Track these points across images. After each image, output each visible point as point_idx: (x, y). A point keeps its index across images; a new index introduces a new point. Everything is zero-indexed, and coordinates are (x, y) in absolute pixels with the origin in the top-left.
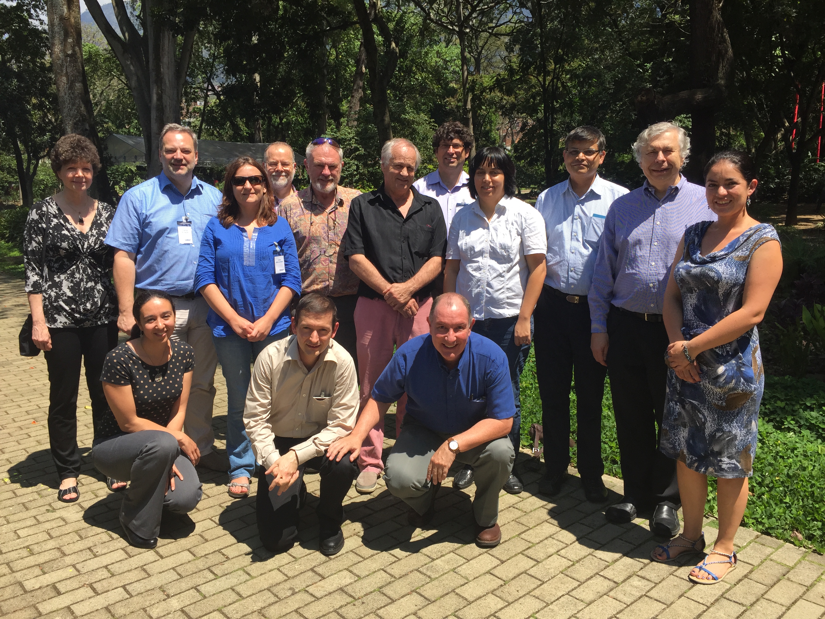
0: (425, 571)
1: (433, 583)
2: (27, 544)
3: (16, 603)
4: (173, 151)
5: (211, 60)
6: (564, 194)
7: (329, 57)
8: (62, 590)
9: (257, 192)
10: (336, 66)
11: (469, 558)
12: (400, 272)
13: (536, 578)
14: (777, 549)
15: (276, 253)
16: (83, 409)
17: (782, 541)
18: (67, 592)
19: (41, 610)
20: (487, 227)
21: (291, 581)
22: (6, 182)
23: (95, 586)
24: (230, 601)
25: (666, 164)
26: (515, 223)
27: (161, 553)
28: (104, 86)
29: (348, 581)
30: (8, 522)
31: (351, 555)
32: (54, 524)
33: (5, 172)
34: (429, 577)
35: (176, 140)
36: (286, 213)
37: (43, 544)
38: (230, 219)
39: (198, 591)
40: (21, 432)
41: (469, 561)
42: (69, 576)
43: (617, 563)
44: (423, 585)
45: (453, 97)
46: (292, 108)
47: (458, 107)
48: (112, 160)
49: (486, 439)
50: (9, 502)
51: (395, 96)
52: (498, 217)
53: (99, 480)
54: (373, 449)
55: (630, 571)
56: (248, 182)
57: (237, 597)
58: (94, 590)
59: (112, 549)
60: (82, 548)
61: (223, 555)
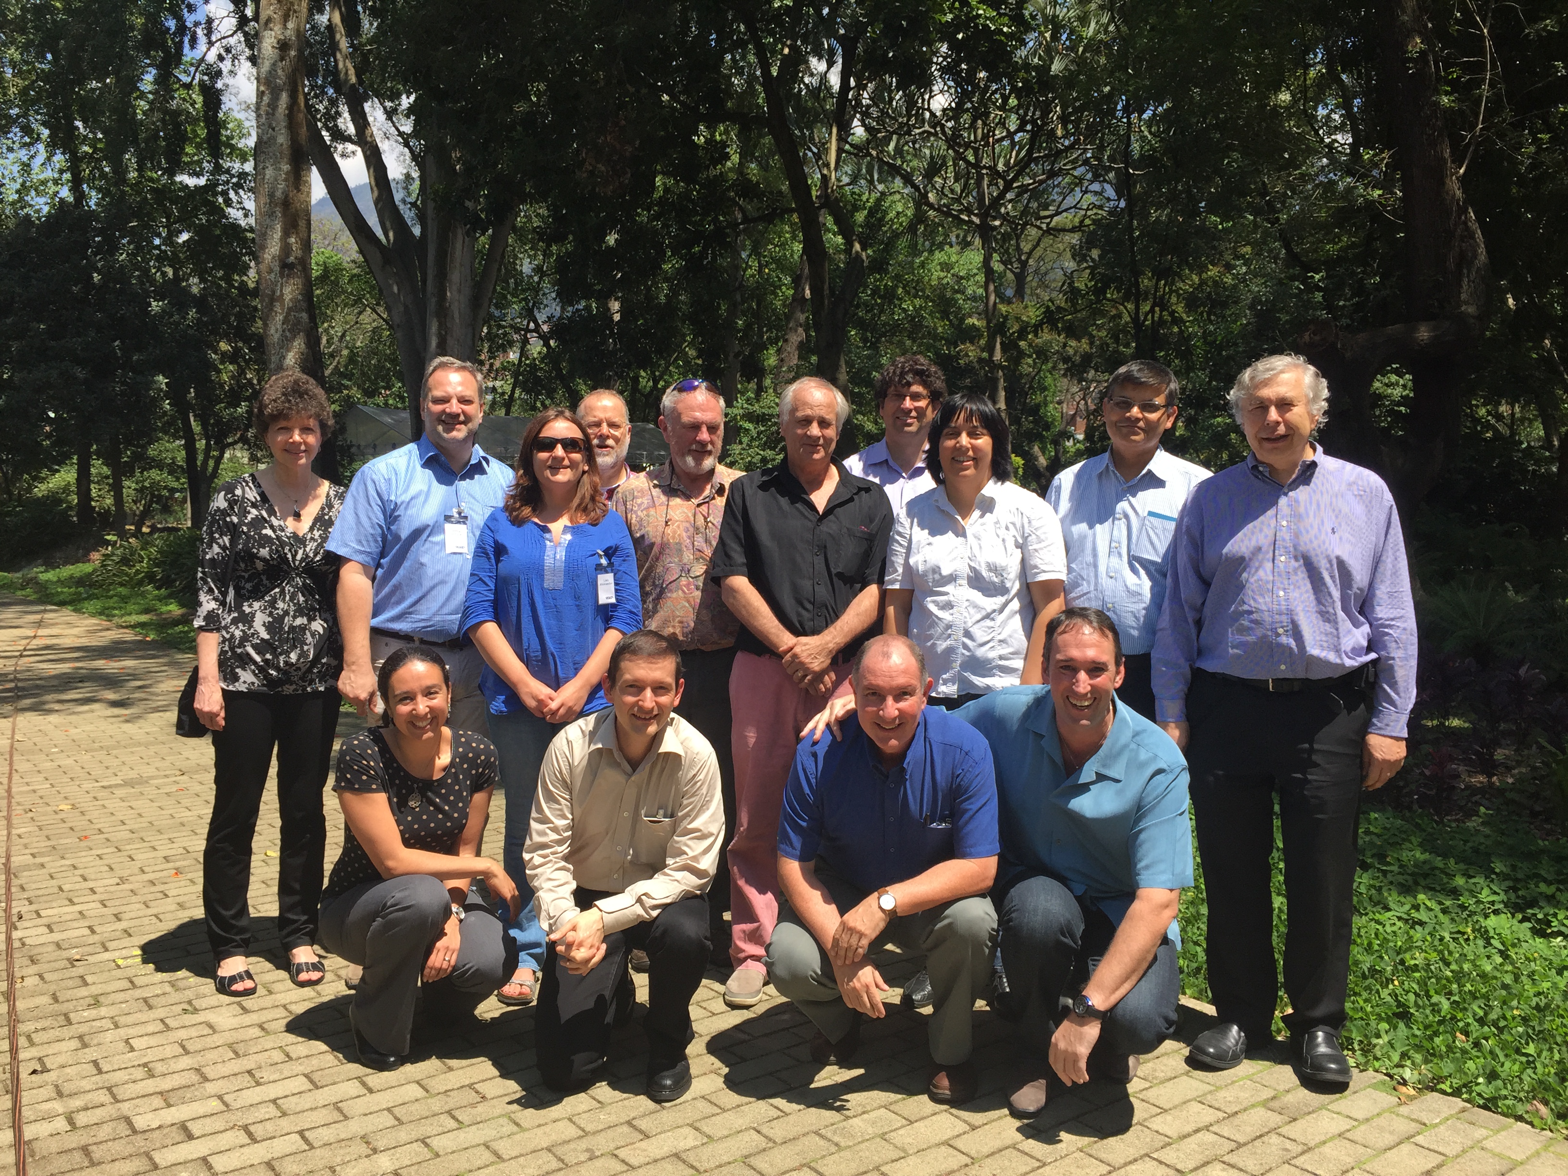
0: (829, 1135)
1: (842, 1154)
2: (145, 1060)
3: (118, 1148)
4: (446, 400)
5: (536, 279)
6: (1100, 476)
7: (745, 270)
8: (196, 1132)
9: (573, 465)
10: (757, 288)
11: (913, 1118)
12: (809, 606)
13: (1032, 1157)
14: (1498, 1131)
15: (600, 568)
16: (263, 857)
17: (1512, 1120)
18: (204, 1136)
19: (157, 1160)
20: (961, 533)
21: (590, 1138)
22: (165, 487)
23: (252, 1128)
24: (479, 1163)
25: (1282, 429)
26: (1011, 526)
27: (371, 1084)
28: (346, 323)
29: (690, 1143)
30: (117, 1026)
31: (701, 1104)
32: (193, 1032)
33: (166, 470)
34: (837, 1145)
35: (450, 383)
36: (625, 504)
37: (172, 1062)
38: (527, 511)
39: (427, 1145)
40: (153, 889)
41: (911, 1123)
42: (210, 1112)
43: (1189, 1140)
44: (824, 1157)
45: (972, 343)
46: (676, 360)
47: (980, 360)
48: (353, 450)
49: (947, 895)
50: (121, 996)
51: (865, 340)
52: (982, 516)
53: (278, 968)
54: (758, 928)
55: (1209, 1154)
56: (559, 446)
57: (493, 1158)
58: (250, 1134)
59: (287, 1073)
60: (236, 1070)
61: (477, 1092)
